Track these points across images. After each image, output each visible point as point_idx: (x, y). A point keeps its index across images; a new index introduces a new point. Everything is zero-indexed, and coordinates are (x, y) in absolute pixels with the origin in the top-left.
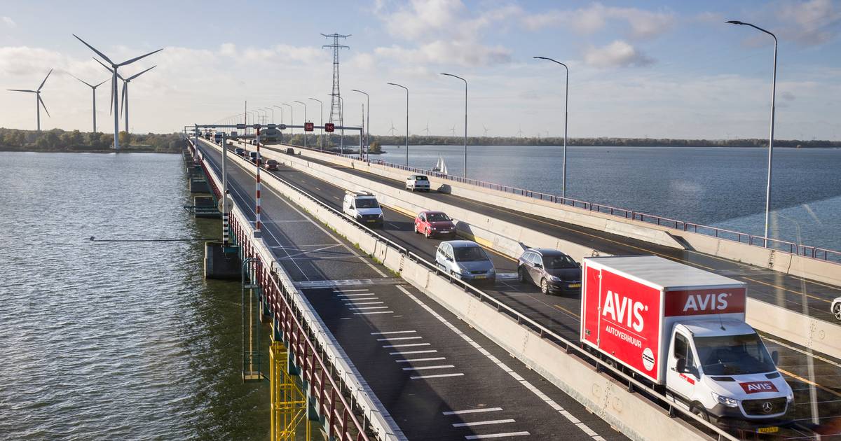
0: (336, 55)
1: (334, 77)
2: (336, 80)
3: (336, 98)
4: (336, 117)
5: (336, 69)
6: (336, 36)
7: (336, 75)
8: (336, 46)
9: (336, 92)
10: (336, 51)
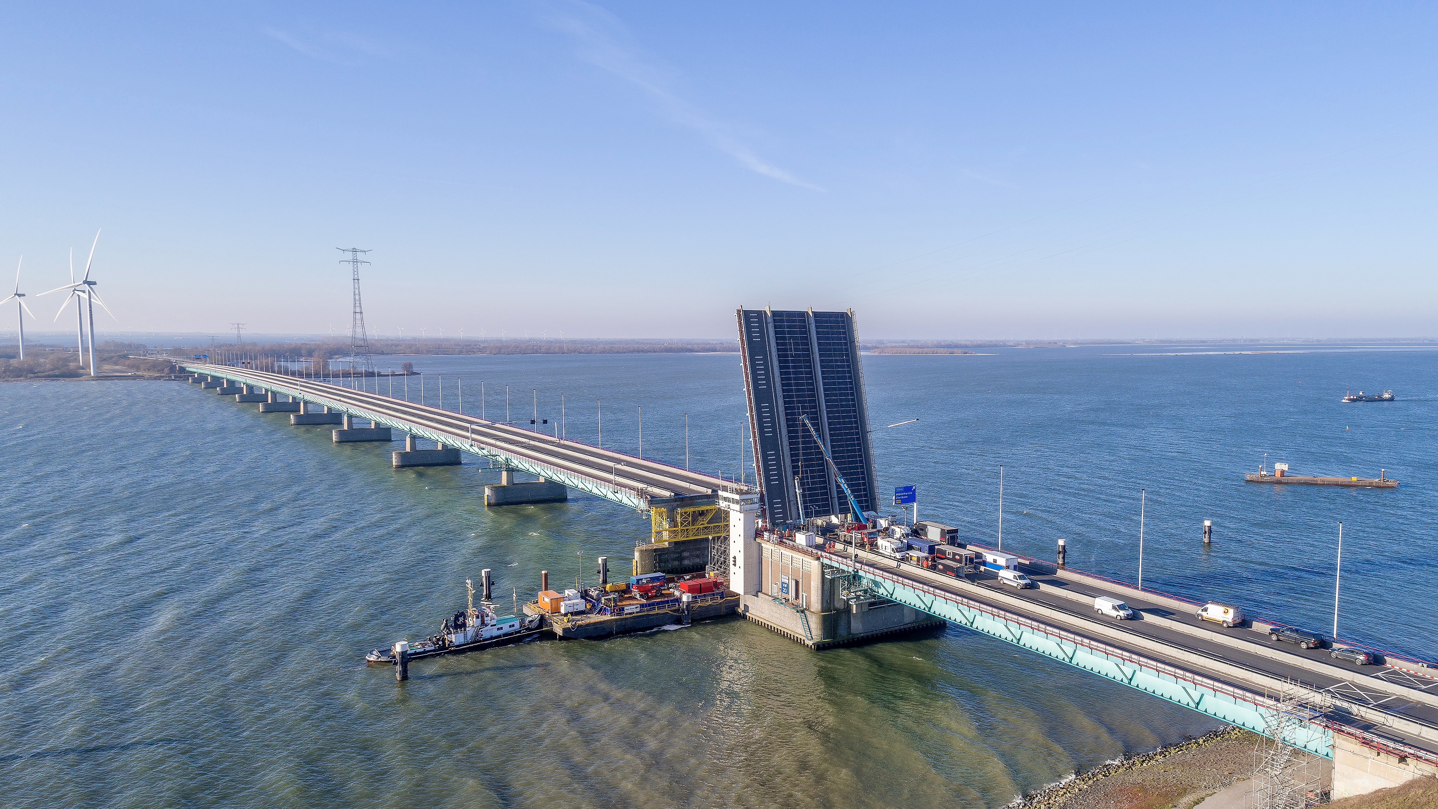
0: (356, 271)
2: (357, 297)
3: (358, 316)
4: (359, 330)
5: (356, 286)
6: (354, 251)
7: (357, 292)
8: (355, 261)
9: (358, 310)
10: (355, 266)
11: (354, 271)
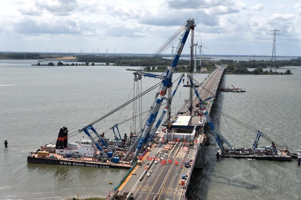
1: (273, 46)
8: (275, 34)
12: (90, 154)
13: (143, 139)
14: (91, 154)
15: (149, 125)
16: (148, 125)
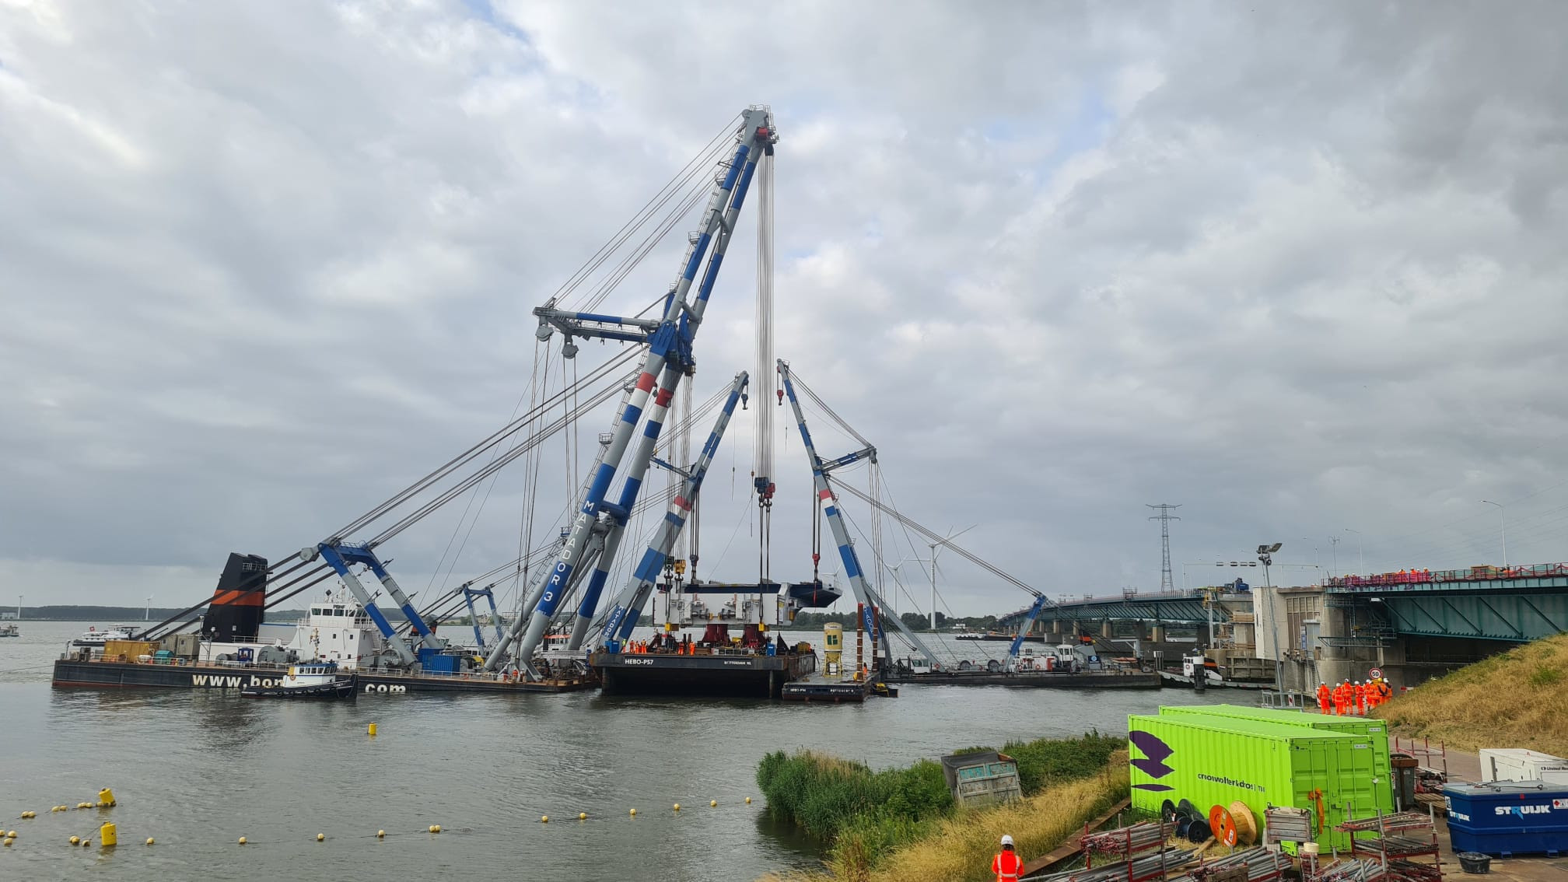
0: (1164, 527)
1: (1164, 551)
2: (1166, 555)
3: (1167, 574)
5: (1166, 543)
6: (1164, 506)
7: (1166, 549)
8: (1164, 517)
9: (1167, 568)
10: (1165, 523)
11: (1163, 528)
12: (344, 656)
13: (562, 567)
14: (349, 657)
15: (588, 508)
16: (587, 511)
